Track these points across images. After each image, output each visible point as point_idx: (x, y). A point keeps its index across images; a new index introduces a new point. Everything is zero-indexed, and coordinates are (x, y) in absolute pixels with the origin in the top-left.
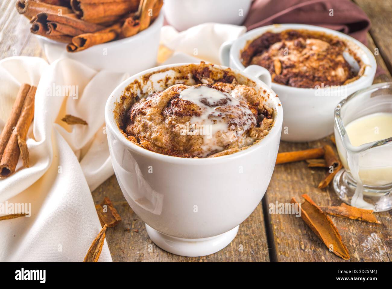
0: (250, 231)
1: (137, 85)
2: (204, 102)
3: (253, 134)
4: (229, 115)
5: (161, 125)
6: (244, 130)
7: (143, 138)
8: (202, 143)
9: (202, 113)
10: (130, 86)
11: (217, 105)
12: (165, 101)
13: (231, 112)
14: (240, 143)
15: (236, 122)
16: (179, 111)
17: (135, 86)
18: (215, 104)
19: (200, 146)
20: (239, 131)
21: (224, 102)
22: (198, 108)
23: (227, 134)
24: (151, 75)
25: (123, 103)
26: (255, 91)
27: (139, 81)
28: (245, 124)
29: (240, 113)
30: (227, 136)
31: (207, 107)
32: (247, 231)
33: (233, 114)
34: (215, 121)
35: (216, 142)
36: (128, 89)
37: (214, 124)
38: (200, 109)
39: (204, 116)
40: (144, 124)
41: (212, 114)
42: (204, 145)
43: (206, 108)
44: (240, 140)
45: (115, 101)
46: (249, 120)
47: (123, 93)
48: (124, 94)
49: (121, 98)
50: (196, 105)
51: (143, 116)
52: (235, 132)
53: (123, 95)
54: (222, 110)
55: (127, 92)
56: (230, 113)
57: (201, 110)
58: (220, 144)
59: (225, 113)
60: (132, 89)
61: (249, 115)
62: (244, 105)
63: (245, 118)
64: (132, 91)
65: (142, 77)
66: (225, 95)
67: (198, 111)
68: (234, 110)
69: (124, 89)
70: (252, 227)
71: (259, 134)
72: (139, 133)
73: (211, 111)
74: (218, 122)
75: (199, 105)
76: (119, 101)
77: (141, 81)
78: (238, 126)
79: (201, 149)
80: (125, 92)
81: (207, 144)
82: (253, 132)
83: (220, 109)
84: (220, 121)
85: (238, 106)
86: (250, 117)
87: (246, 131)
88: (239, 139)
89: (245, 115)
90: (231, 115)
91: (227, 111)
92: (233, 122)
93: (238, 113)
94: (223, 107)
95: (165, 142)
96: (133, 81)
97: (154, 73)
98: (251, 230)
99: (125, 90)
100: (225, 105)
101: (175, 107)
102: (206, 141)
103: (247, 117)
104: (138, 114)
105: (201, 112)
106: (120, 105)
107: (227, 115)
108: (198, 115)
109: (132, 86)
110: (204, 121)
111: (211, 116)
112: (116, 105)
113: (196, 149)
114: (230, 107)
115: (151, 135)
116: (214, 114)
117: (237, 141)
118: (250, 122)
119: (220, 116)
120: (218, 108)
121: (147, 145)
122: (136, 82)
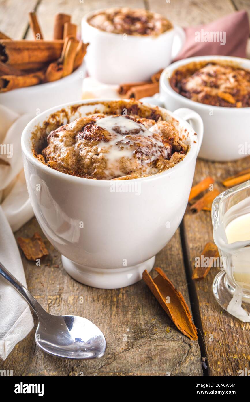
0: (169, 268)
1: (64, 114)
2: (117, 130)
3: (159, 165)
4: (137, 143)
5: (70, 147)
6: (150, 160)
7: (53, 158)
8: (105, 168)
9: (112, 140)
10: (56, 113)
11: (128, 134)
12: (80, 126)
13: (140, 141)
14: (143, 171)
15: (143, 151)
16: (90, 135)
17: (62, 114)
18: (127, 132)
19: (103, 170)
20: (145, 160)
21: (137, 132)
22: (109, 135)
23: (131, 161)
24: (79, 106)
25: (45, 128)
26: (173, 127)
27: (67, 110)
28: (152, 154)
29: (149, 143)
30: (131, 163)
31: (119, 135)
32: (167, 267)
33: (141, 143)
34: (122, 148)
35: (119, 167)
36: (53, 116)
37: (121, 150)
38: (110, 135)
39: (112, 143)
40: (56, 146)
41: (121, 141)
42: (107, 170)
43: (117, 135)
44: (144, 169)
45: (37, 124)
46: (158, 152)
47: (48, 118)
48: (49, 120)
49: (44, 123)
50: (107, 131)
51: (56, 138)
52: (140, 160)
53: (47, 120)
54: (132, 138)
55: (52, 119)
56: (138, 142)
57: (111, 137)
58: (123, 170)
59: (134, 141)
60: (59, 117)
61: (160, 147)
62: (157, 138)
63: (154, 149)
64: (58, 119)
65: (70, 107)
66: (140, 126)
67: (108, 137)
68: (143, 140)
69: (49, 115)
70: (171, 265)
71: (165, 166)
72: (50, 153)
73: (120, 138)
74: (124, 149)
75: (110, 132)
76: (42, 125)
77: (69, 111)
78: (144, 155)
79: (104, 172)
80: (50, 118)
81: (110, 169)
82: (159, 163)
83: (130, 137)
84: (127, 148)
85: (149, 137)
86: (160, 149)
87: (153, 161)
88: (143, 167)
89: (155, 146)
90: (139, 143)
91: (136, 140)
92: (139, 150)
93: (147, 143)
94: (133, 136)
95: (71, 163)
96: (60, 110)
97: (83, 105)
98: (171, 267)
99: (50, 117)
100: (136, 135)
101: (87, 131)
102: (109, 165)
103: (157, 148)
104: (53, 136)
105: (111, 138)
106: (41, 129)
107: (135, 144)
108: (106, 140)
109: (58, 113)
110: (111, 146)
111: (118, 143)
112: (36, 128)
113: (98, 173)
114: (140, 136)
115: (59, 156)
116: (122, 142)
117: (141, 169)
118: (159, 153)
119: (127, 143)
120: (128, 137)
121: (53, 165)
122: (63, 111)
